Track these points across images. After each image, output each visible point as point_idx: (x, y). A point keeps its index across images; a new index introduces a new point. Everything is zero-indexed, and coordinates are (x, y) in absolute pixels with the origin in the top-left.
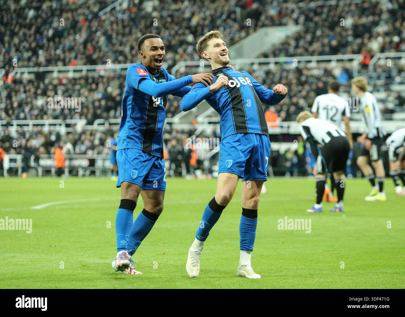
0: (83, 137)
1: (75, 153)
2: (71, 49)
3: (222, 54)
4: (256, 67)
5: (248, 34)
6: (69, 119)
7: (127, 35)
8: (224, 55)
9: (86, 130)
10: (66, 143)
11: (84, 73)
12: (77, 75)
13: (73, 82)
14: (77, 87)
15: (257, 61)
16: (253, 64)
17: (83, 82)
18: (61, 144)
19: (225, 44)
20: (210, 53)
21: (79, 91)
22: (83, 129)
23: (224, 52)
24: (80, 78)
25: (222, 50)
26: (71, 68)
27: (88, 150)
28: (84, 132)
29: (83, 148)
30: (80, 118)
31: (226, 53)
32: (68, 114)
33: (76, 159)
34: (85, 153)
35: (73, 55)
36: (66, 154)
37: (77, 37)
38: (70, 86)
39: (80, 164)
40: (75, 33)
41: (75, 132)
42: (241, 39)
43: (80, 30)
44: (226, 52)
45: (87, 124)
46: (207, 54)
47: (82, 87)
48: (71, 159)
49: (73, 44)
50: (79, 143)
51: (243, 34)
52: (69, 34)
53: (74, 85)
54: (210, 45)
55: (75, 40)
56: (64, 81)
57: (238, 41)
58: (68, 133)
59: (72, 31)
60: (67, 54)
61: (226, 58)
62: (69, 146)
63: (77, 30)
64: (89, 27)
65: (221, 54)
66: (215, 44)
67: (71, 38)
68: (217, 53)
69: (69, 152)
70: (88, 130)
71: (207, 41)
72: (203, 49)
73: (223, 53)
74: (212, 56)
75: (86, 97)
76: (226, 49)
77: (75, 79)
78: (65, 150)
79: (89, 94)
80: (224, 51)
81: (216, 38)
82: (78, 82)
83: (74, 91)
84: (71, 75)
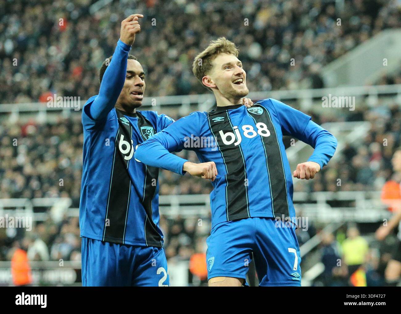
0: (65, 230)
1: (51, 259)
2: (42, 72)
3: (237, 81)
4: (372, 101)
5: (357, 43)
6: (39, 197)
7: (142, 47)
8: (238, 83)
9: (70, 218)
10: (33, 240)
11: (65, 115)
12: (54, 119)
13: (46, 130)
14: (54, 140)
15: (375, 90)
16: (366, 96)
17: (63, 131)
18: (26, 242)
19: (241, 64)
20: (217, 80)
21: (57, 147)
22: (64, 216)
23: (240, 78)
24: (59, 124)
25: (236, 73)
26: (41, 106)
27: (75, 252)
28: (66, 221)
29: (65, 250)
30: (60, 196)
31: (242, 79)
32: (37, 189)
33: (52, 269)
34: (68, 258)
35: (44, 83)
36: (35, 260)
37: (53, 50)
38: (39, 139)
39: (60, 278)
40: (49, 44)
41: (50, 221)
42: (346, 51)
43: (58, 39)
44: (243, 77)
45: (71, 207)
46: (212, 81)
47: (62, 139)
48: (42, 270)
49: (44, 63)
50: (58, 240)
51: (349, 42)
52: (38, 45)
53: (48, 136)
54: (216, 65)
55: (48, 56)
56: (31, 130)
57: (340, 56)
58: (38, 223)
59: (43, 40)
60: (35, 81)
61: (242, 88)
62: (40, 247)
63: (53, 38)
64: (75, 33)
65: (235, 80)
66: (224, 65)
67: (42, 52)
68: (227, 79)
69: (38, 258)
70: (73, 218)
71: (211, 59)
72: (205, 71)
73: (237, 79)
74: (220, 84)
75: (69, 158)
76: (242, 73)
77: (49, 126)
78: (31, 254)
79: (75, 152)
80: (239, 76)
81: (227, 53)
82: (54, 131)
83: (48, 147)
84: (42, 118)
